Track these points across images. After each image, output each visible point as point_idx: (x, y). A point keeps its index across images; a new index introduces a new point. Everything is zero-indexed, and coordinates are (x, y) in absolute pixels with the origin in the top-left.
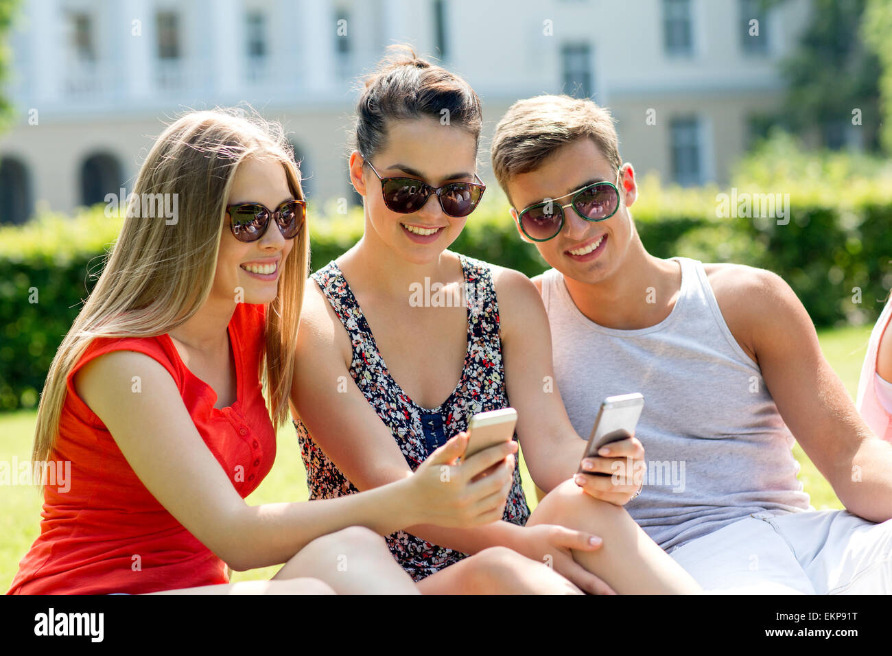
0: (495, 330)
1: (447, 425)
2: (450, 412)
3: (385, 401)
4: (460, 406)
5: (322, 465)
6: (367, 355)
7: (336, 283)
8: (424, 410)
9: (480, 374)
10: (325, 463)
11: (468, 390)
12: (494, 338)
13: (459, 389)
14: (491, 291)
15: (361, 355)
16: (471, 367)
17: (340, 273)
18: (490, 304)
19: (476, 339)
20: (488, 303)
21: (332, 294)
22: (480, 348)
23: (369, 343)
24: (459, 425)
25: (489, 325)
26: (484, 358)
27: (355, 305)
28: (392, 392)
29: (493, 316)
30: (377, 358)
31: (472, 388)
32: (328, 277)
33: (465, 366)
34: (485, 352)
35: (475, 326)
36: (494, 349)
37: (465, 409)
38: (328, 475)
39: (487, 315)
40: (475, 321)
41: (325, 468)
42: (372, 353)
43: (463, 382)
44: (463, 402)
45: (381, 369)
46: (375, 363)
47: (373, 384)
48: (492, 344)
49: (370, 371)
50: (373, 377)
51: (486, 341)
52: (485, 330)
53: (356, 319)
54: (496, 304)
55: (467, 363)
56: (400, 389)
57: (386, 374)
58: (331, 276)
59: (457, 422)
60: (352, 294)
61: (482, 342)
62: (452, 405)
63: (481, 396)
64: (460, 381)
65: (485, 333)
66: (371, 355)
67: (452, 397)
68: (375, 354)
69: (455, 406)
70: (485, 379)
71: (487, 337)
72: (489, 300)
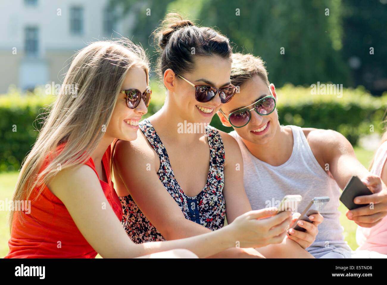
0: (222, 162)
1: (199, 206)
2: (201, 200)
3: (174, 192)
4: (206, 197)
5: (137, 221)
6: (166, 168)
7: (150, 131)
8: (188, 198)
9: (215, 183)
10: (139, 220)
11: (210, 190)
12: (222, 166)
13: (206, 189)
14: (221, 142)
15: (164, 168)
16: (211, 178)
17: (152, 126)
18: (221, 149)
19: (213, 165)
20: (220, 148)
21: (149, 136)
22: (215, 170)
23: (167, 162)
24: (206, 206)
25: (220, 159)
26: (216, 175)
27: (160, 143)
28: (177, 188)
29: (222, 155)
30: (171, 170)
31: (212, 189)
32: (146, 127)
33: (209, 178)
34: (217, 172)
35: (213, 159)
36: (222, 171)
37: (209, 199)
38: (139, 226)
39: (219, 154)
40: (214, 156)
41: (138, 223)
42: (168, 167)
43: (208, 186)
44: (208, 195)
45: (172, 176)
46: (170, 172)
47: (168, 183)
48: (221, 169)
49: (167, 176)
50: (168, 179)
51: (218, 167)
52: (218, 161)
53: (162, 149)
54: (224, 149)
55: (210, 177)
56: (179, 186)
57: (174, 178)
58: (148, 127)
59: (204, 204)
60: (158, 137)
61: (216, 167)
62: (202, 196)
63: (217, 193)
64: (206, 185)
65: (218, 162)
66: (168, 168)
67: (202, 192)
68: (169, 168)
69: (204, 197)
70: (218, 185)
71: (218, 165)
72: (220, 147)
